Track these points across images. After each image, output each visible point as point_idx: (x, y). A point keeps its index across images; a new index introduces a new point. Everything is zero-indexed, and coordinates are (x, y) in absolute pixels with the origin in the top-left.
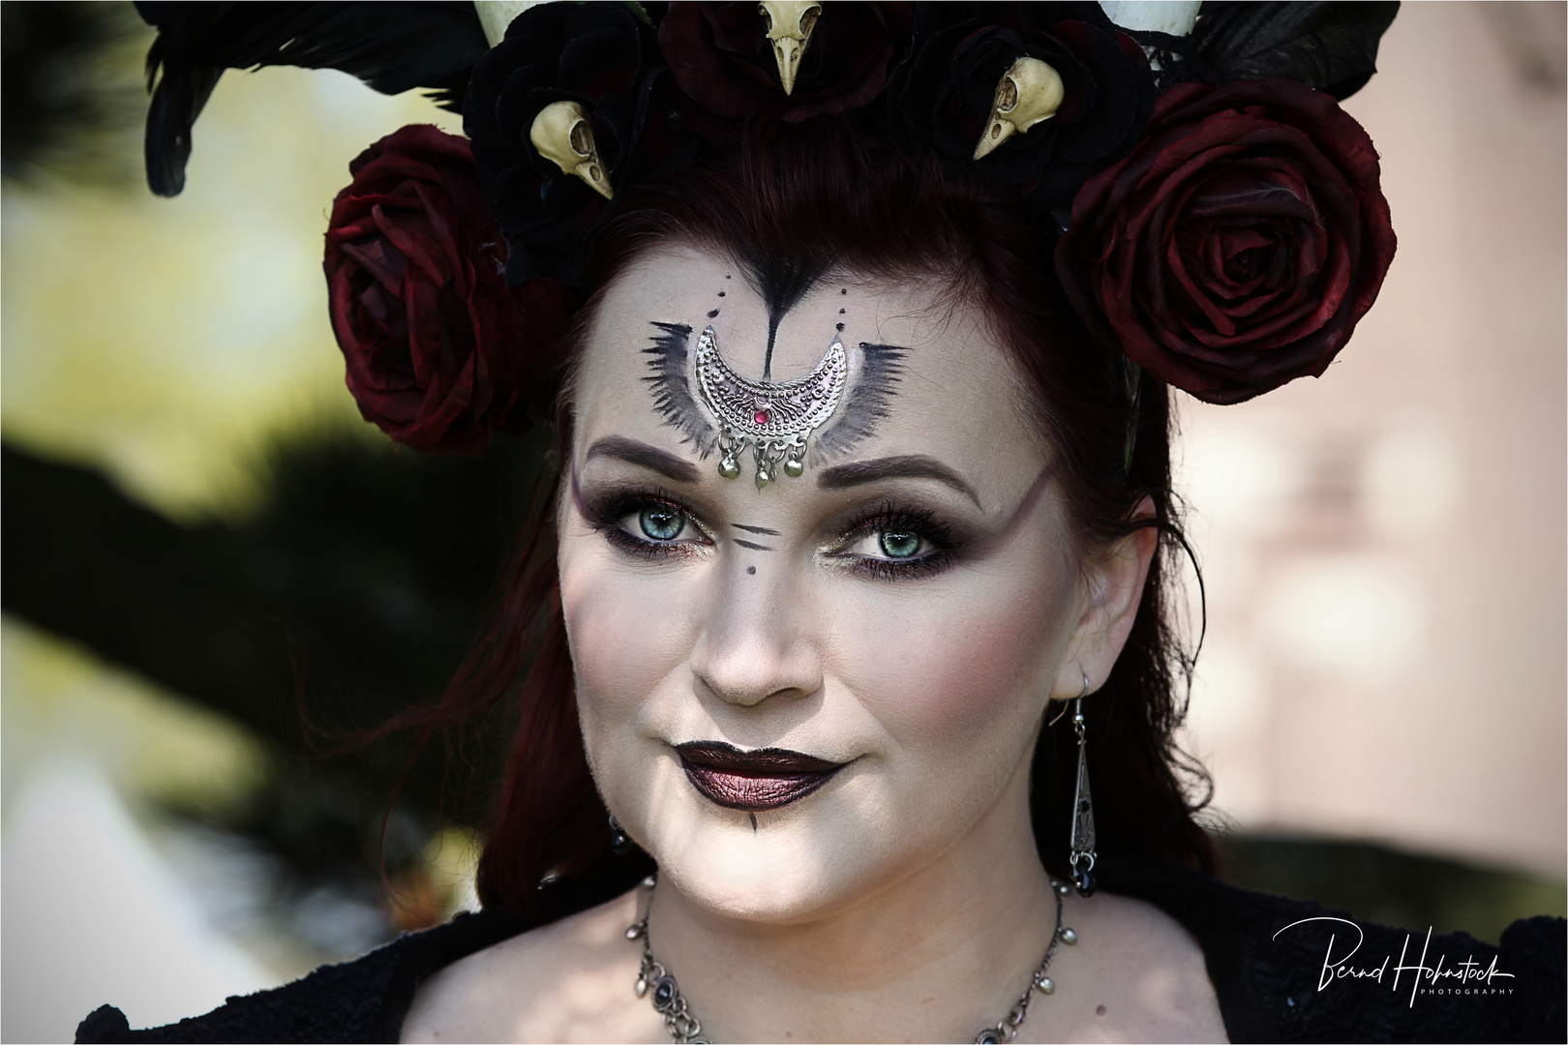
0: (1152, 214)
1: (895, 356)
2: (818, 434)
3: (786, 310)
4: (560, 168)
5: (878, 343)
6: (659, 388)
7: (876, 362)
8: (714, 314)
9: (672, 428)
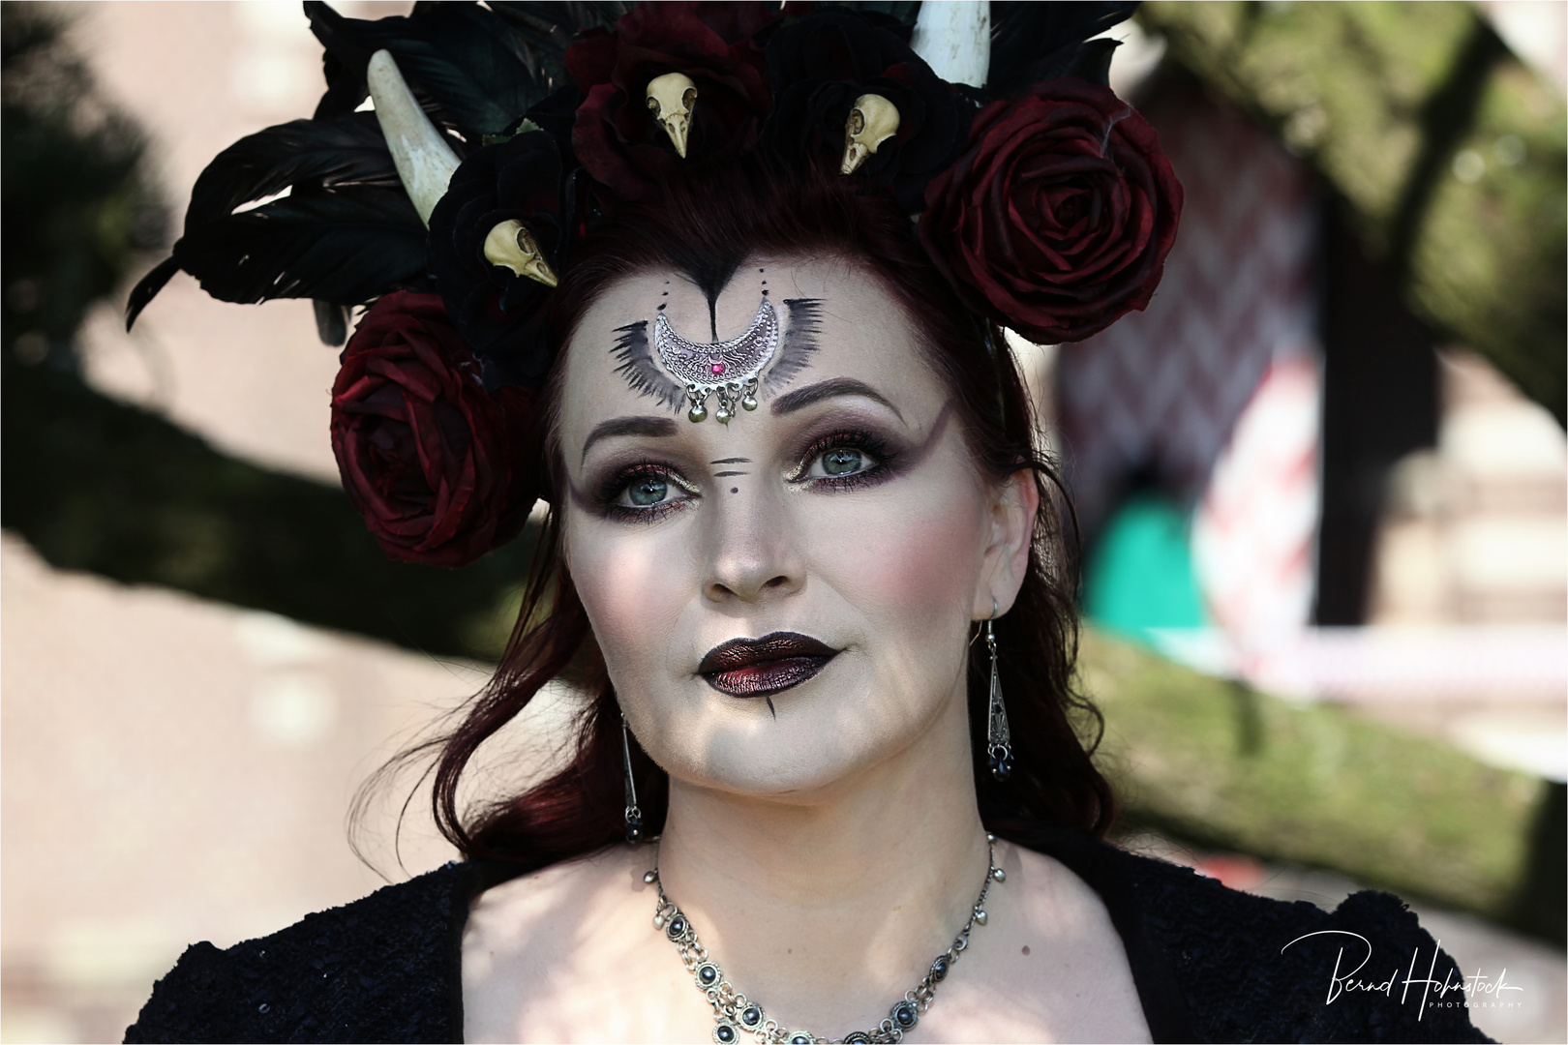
0: (990, 184)
1: (813, 305)
2: (765, 373)
3: (718, 292)
4: (512, 271)
5: (796, 298)
6: (629, 372)
7: (801, 312)
8: (662, 307)
9: (647, 397)
